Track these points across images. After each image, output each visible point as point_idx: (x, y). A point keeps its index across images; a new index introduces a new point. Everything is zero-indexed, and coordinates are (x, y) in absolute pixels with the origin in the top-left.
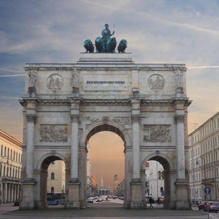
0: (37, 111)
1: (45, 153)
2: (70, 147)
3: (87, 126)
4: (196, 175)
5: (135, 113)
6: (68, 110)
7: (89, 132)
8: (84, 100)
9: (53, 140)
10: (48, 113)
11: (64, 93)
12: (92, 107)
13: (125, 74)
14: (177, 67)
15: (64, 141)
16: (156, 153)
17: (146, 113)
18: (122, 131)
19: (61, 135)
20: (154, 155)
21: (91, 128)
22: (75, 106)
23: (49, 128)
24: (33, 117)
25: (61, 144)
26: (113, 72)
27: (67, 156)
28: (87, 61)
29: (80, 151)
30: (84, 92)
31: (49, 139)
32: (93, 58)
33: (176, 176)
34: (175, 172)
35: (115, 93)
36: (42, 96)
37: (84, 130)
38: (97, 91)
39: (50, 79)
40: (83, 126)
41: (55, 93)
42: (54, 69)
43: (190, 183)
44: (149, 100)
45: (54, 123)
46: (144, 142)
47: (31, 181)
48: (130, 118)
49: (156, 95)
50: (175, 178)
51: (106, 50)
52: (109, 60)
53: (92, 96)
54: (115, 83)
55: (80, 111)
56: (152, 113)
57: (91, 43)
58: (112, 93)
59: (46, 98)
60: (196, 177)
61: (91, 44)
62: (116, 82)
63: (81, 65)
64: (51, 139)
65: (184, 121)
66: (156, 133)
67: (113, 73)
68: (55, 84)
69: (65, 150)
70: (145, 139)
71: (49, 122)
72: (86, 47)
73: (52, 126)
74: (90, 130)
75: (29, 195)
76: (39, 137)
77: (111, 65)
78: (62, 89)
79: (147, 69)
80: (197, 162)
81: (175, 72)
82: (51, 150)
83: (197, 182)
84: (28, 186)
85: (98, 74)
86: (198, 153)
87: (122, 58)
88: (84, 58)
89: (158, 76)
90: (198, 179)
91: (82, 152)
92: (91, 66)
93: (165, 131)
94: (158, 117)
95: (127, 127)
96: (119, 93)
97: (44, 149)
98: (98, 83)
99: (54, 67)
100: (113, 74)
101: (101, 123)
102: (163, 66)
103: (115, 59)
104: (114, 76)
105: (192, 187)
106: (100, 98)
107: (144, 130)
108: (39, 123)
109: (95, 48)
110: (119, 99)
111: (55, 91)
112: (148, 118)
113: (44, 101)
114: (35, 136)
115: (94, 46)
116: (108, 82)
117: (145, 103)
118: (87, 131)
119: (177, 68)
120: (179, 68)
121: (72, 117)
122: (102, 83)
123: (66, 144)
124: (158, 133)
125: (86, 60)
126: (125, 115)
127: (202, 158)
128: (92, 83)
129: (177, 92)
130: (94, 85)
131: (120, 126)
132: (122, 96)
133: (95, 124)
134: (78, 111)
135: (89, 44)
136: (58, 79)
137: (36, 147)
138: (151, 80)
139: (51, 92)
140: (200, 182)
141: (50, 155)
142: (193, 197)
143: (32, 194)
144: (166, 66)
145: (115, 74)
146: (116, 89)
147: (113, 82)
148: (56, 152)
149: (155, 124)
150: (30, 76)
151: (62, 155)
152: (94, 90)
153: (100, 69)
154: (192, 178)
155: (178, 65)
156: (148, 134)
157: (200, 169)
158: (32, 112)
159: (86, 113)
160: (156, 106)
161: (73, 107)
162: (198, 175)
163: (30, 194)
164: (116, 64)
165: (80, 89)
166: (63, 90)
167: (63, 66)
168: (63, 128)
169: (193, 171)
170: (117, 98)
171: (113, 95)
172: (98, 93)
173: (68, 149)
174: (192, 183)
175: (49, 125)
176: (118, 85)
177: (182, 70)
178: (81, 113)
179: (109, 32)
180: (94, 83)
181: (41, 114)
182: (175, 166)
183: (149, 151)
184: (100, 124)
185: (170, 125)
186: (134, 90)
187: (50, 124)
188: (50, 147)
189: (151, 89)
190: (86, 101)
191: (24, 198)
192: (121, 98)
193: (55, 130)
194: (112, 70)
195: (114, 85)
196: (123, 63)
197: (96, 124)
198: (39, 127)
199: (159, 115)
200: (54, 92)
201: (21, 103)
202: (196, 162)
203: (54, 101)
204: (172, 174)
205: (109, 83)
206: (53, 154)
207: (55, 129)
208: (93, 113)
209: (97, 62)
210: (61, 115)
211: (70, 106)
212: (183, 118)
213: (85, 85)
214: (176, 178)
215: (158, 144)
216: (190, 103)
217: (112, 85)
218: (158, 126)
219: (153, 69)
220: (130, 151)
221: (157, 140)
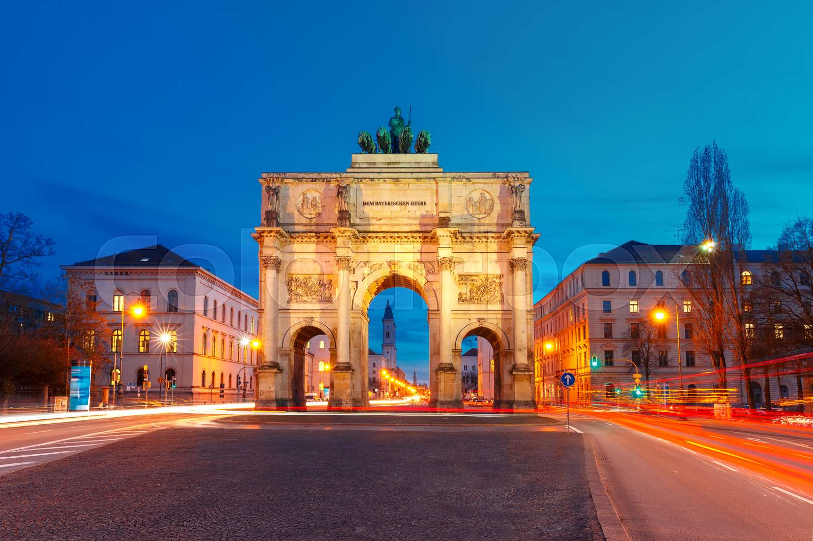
0: (281, 252)
1: (296, 321)
2: (335, 311)
3: (364, 276)
5: (444, 253)
6: (332, 249)
8: (359, 232)
9: (308, 300)
11: (326, 222)
12: (372, 244)
13: (426, 189)
14: (514, 176)
15: (327, 301)
16: (479, 321)
20: (476, 325)
21: (371, 280)
23: (302, 280)
24: (274, 261)
25: (323, 306)
26: (406, 187)
27: (332, 326)
29: (352, 318)
30: (358, 219)
31: (303, 298)
32: (375, 163)
33: (512, 361)
34: (510, 353)
35: (410, 221)
36: (290, 226)
37: (359, 283)
38: (380, 219)
39: (302, 197)
40: (358, 276)
41: (311, 221)
42: (309, 180)
44: (467, 233)
45: (309, 272)
46: (458, 304)
47: (270, 367)
49: (480, 224)
50: (510, 363)
52: (400, 166)
53: (372, 227)
54: (410, 204)
55: (353, 252)
56: (472, 255)
58: (406, 221)
59: (296, 230)
61: (369, 139)
62: (413, 203)
63: (353, 174)
64: (305, 298)
65: (526, 268)
66: (479, 289)
68: (310, 206)
69: (328, 315)
70: (461, 299)
71: (302, 270)
72: (362, 144)
75: (269, 389)
76: (285, 295)
77: (405, 174)
78: (323, 215)
79: (465, 180)
81: (511, 185)
82: (306, 315)
84: (267, 374)
85: (382, 189)
87: (422, 163)
88: (360, 164)
89: (482, 192)
92: (371, 176)
93: (493, 285)
95: (430, 278)
96: (417, 222)
97: (294, 315)
98: (382, 204)
99: (308, 177)
100: (406, 190)
101: (387, 272)
102: (490, 175)
103: (409, 163)
104: (408, 192)
106: (385, 229)
107: (459, 284)
108: (285, 272)
110: (418, 232)
111: (311, 218)
112: (466, 264)
113: (292, 235)
116: (398, 203)
118: (364, 284)
121: (339, 261)
122: (389, 204)
123: (329, 306)
124: (482, 289)
125: (362, 166)
126: (427, 258)
128: (372, 204)
129: (515, 219)
130: (374, 207)
131: (418, 277)
132: (422, 226)
133: (376, 274)
134: (349, 251)
135: (367, 138)
136: (314, 199)
137: (279, 311)
138: (470, 199)
139: (304, 221)
141: (304, 324)
143: (273, 388)
144: (496, 175)
145: (411, 190)
146: (412, 215)
147: (407, 203)
148: (313, 319)
149: (477, 273)
152: (377, 216)
153: (385, 181)
156: (466, 290)
158: (272, 253)
159: (362, 255)
160: (479, 243)
161: (340, 244)
164: (412, 173)
165: (353, 215)
166: (324, 217)
167: (323, 175)
168: (325, 279)
170: (414, 229)
171: (407, 225)
172: (382, 222)
173: (333, 315)
175: (301, 274)
176: (415, 208)
178: (354, 255)
180: (375, 204)
181: (288, 257)
182: (511, 343)
183: (467, 319)
184: (386, 274)
185: (503, 275)
186: (442, 215)
187: (303, 272)
188: (304, 311)
190: (361, 235)
191: (260, 395)
192: (420, 229)
193: (311, 283)
194: (406, 183)
195: (409, 207)
196: (423, 170)
198: (285, 278)
199: (485, 258)
200: (309, 219)
203: (309, 235)
204: (505, 356)
205: (401, 204)
206: (309, 322)
208: (375, 255)
209: (380, 169)
210: (322, 258)
212: (525, 262)
213: (360, 208)
214: (513, 363)
215: (482, 307)
217: (406, 209)
218: (482, 277)
219: (474, 180)
220: (436, 318)
221: (481, 301)
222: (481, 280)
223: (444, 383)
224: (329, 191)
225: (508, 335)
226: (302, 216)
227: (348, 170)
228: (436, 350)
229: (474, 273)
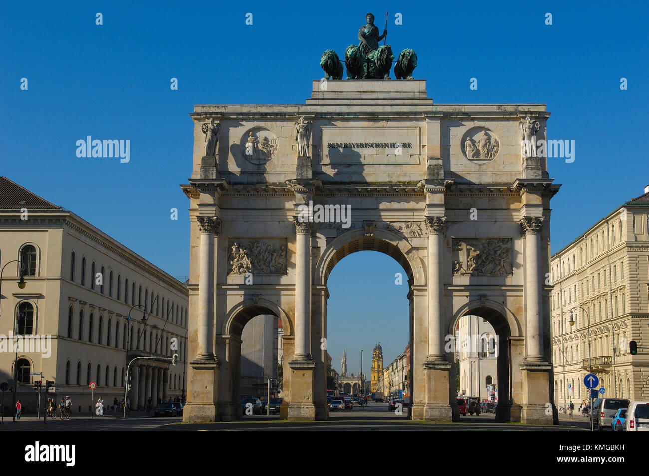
0: (220, 208)
1: (240, 299)
2: (291, 287)
3: (329, 240)
4: (569, 349)
5: (435, 212)
6: (287, 206)
7: (332, 254)
9: (254, 272)
10: (245, 213)
11: (278, 170)
12: (341, 198)
13: (410, 127)
14: (526, 111)
15: (279, 273)
16: (480, 299)
17: (458, 212)
18: (404, 253)
19: (274, 262)
20: (477, 304)
21: (338, 245)
23: (247, 246)
25: (274, 280)
26: (385, 124)
27: (287, 307)
29: (313, 295)
32: (342, 92)
33: (524, 351)
34: (521, 341)
35: (390, 168)
36: (231, 175)
37: (322, 251)
38: (350, 165)
39: (247, 137)
40: (321, 240)
41: (259, 169)
42: (257, 117)
43: (556, 367)
44: (464, 184)
45: (257, 236)
46: (452, 276)
48: (423, 223)
49: (480, 173)
50: (521, 354)
51: (368, 72)
52: (375, 96)
53: (339, 176)
54: (389, 146)
57: (338, 58)
58: (383, 168)
60: (569, 354)
62: (393, 145)
63: (315, 107)
65: (541, 230)
67: (385, 126)
68: (258, 149)
70: (456, 270)
71: (247, 233)
72: (326, 66)
73: (251, 240)
74: (336, 250)
76: (225, 266)
77: (381, 107)
78: (275, 160)
79: (461, 116)
80: (572, 318)
81: (521, 123)
83: (572, 364)
85: (353, 128)
86: (573, 299)
87: (405, 92)
88: (322, 93)
89: (485, 131)
90: (575, 359)
91: (319, 297)
92: (338, 109)
93: (499, 252)
94: (485, 220)
95: (416, 242)
96: (398, 168)
98: (352, 146)
99: (256, 112)
100: (385, 128)
101: (359, 235)
102: (494, 109)
103: (388, 93)
104: (387, 131)
105: (561, 376)
106: (356, 178)
107: (454, 250)
108: (226, 235)
109: (345, 69)
110: (400, 182)
111: (259, 165)
112: (463, 224)
113: (235, 188)
115: (344, 64)
116: (375, 145)
117: (455, 192)
119: (526, 113)
120: (531, 113)
121: (297, 222)
122: (362, 146)
123: (283, 280)
125: (326, 96)
126: (412, 217)
127: (583, 310)
128: (339, 146)
129: (527, 167)
130: (343, 151)
131: (400, 242)
132: (405, 175)
135: (333, 60)
136: (266, 139)
137: (219, 287)
138: (469, 140)
140: (577, 363)
141: (249, 304)
142: (563, 399)
143: (211, 388)
144: (503, 108)
145: (390, 128)
146: (392, 161)
147: (387, 145)
148: (262, 297)
149: (478, 237)
150: (204, 132)
151: (276, 303)
152: (343, 163)
153: (356, 117)
154: (560, 353)
155: (530, 107)
157: (578, 335)
158: (211, 212)
160: (480, 197)
161: (299, 199)
162: (574, 348)
164: (392, 105)
166: (276, 163)
167: (276, 110)
169: (561, 339)
170: (395, 180)
171: (385, 173)
172: (353, 169)
173: (289, 292)
174: (560, 366)
175: (246, 238)
176: (396, 151)
177: (536, 118)
179: (375, 31)
180: (343, 146)
181: (229, 215)
182: (522, 328)
183: (464, 296)
184: (358, 238)
185: (511, 239)
187: (249, 236)
189: (470, 160)
190: (326, 187)
192: (403, 179)
193: (258, 249)
194: (383, 120)
196: (407, 102)
199: (487, 217)
200: (256, 167)
201: (186, 191)
202: (568, 319)
204: (514, 345)
205: (379, 146)
206: (255, 301)
207: (260, 248)
209: (350, 100)
210: (275, 216)
211: (293, 199)
212: (540, 223)
213: (324, 151)
214: (524, 354)
215: (485, 280)
216: (555, 191)
217: (385, 151)
218: (484, 241)
219: (473, 116)
220: (423, 296)
221: (482, 272)
222: (483, 244)
223: (435, 380)
225: (518, 317)
226: (247, 162)
227: (308, 102)
229: (473, 236)
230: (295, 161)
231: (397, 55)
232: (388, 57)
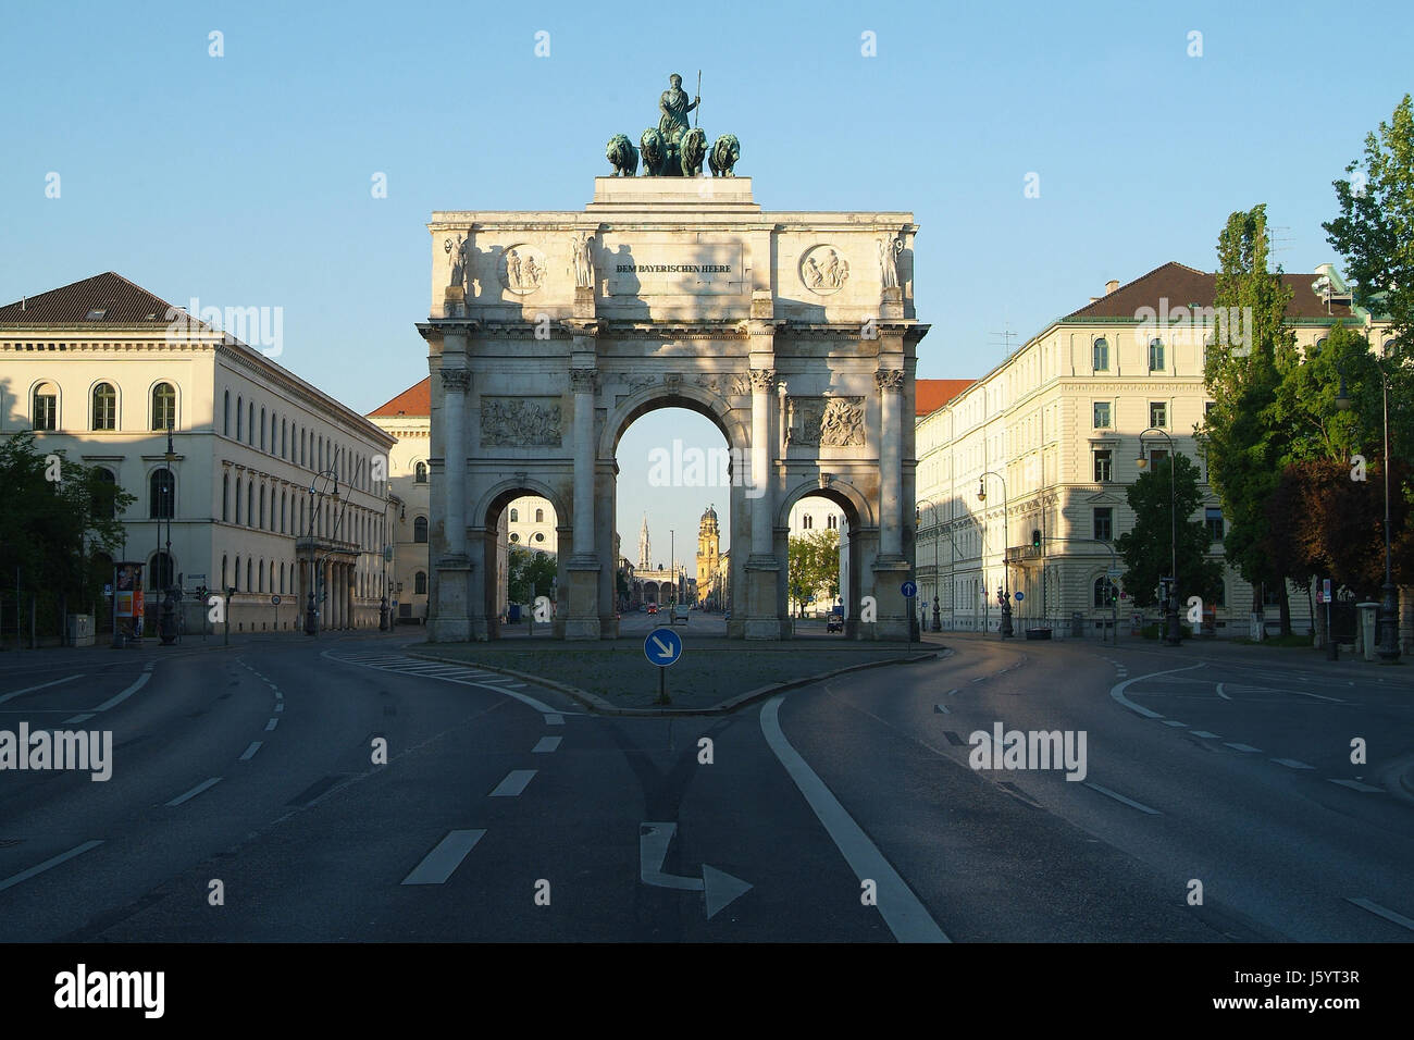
0: (471, 357)
1: (497, 479)
2: (568, 462)
3: (620, 399)
5: (761, 363)
6: (562, 353)
7: (623, 418)
8: (612, 322)
9: (518, 442)
10: (504, 362)
11: (549, 302)
12: (634, 342)
13: (730, 244)
14: (887, 221)
15: (552, 444)
16: (822, 478)
17: (792, 361)
18: (720, 415)
19: (543, 428)
20: (816, 485)
21: (631, 407)
22: (585, 344)
23: (507, 408)
24: (462, 377)
25: (544, 453)
26: (694, 238)
27: (561, 488)
28: (616, 204)
29: (597, 473)
30: (608, 296)
31: (508, 439)
32: (636, 194)
34: (874, 534)
35: (703, 301)
36: (485, 310)
37: (610, 413)
38: (646, 296)
40: (608, 400)
41: (521, 299)
42: (520, 226)
44: (802, 323)
45: (521, 393)
46: (785, 447)
47: (459, 562)
48: (746, 377)
49: (823, 308)
50: (873, 551)
52: (682, 200)
53: (632, 311)
54: (701, 269)
55: (599, 357)
56: (810, 361)
57: (629, 144)
58: (692, 300)
59: (497, 318)
61: (628, 147)
62: (707, 269)
63: (598, 216)
64: (514, 440)
65: (901, 388)
66: (820, 421)
67: (697, 241)
68: (521, 273)
69: (554, 470)
70: (789, 439)
71: (507, 388)
72: (613, 158)
73: (513, 400)
74: (628, 413)
75: (456, 600)
76: (478, 434)
77: (690, 215)
79: (798, 228)
81: (878, 239)
82: (515, 469)
84: (453, 573)
85: (651, 244)
87: (723, 195)
88: (610, 195)
89: (829, 248)
91: (605, 476)
92: (631, 218)
93: (847, 416)
95: (737, 402)
96: (712, 301)
97: (494, 469)
98: (650, 269)
99: (517, 220)
100: (694, 244)
101: (660, 392)
102: (844, 219)
103: (700, 195)
106: (655, 314)
108: (478, 392)
110: (714, 319)
112: (798, 376)
113: (491, 327)
114: (465, 432)
116: (680, 269)
117: (789, 333)
118: (619, 414)
119: (886, 225)
120: (893, 225)
121: (575, 375)
122: (663, 269)
123: (557, 453)
124: (828, 421)
125: (613, 200)
126: (732, 368)
128: (632, 268)
129: (884, 303)
131: (716, 401)
132: (723, 310)
133: (640, 396)
134: (594, 359)
136: (530, 260)
137: (471, 462)
138: (809, 262)
141: (511, 486)
143: (463, 598)
144: (855, 218)
145: (702, 243)
146: (705, 289)
147: (698, 269)
148: (531, 476)
149: (819, 394)
150: (448, 252)
151: (546, 483)
152: (637, 292)
153: (657, 228)
155: (891, 217)
156: (798, 423)
158: (459, 362)
159: (614, 362)
160: (823, 341)
161: (579, 346)
163: (457, 597)
164: (704, 213)
166: (546, 293)
167: (545, 218)
168: (547, 405)
170: (708, 317)
171: (695, 307)
172: (650, 301)
173: (565, 469)
175: (505, 396)
176: (710, 276)
177: (900, 232)
178: (602, 361)
179: (684, 96)
180: (637, 270)
181: (482, 365)
182: (876, 516)
183: (800, 474)
184: (658, 396)
185: (863, 398)
186: (759, 295)
187: (510, 394)
188: (513, 462)
190: (615, 327)
191: (441, 610)
192: (718, 315)
194: (691, 232)
195: (700, 275)
196: (725, 208)
197: (644, 394)
198: (478, 404)
201: (422, 332)
203: (520, 327)
204: (865, 539)
206: (520, 481)
207: (524, 410)
208: (637, 362)
209: (646, 207)
210: (545, 367)
211: (569, 342)
212: (901, 378)
213: (612, 275)
214: (876, 552)
215: (827, 453)
216: (923, 334)
217: (694, 278)
219: (815, 228)
221: (824, 442)
222: (826, 404)
223: (759, 587)
224: (555, 246)
225: (869, 502)
227: (589, 208)
228: (745, 530)
229: (813, 393)
230: (573, 292)
231: (711, 142)
232: (699, 145)
